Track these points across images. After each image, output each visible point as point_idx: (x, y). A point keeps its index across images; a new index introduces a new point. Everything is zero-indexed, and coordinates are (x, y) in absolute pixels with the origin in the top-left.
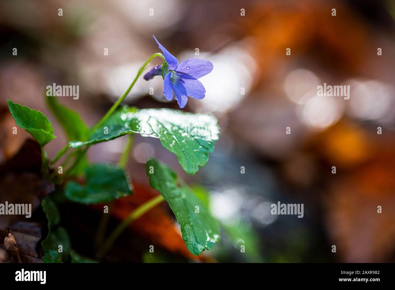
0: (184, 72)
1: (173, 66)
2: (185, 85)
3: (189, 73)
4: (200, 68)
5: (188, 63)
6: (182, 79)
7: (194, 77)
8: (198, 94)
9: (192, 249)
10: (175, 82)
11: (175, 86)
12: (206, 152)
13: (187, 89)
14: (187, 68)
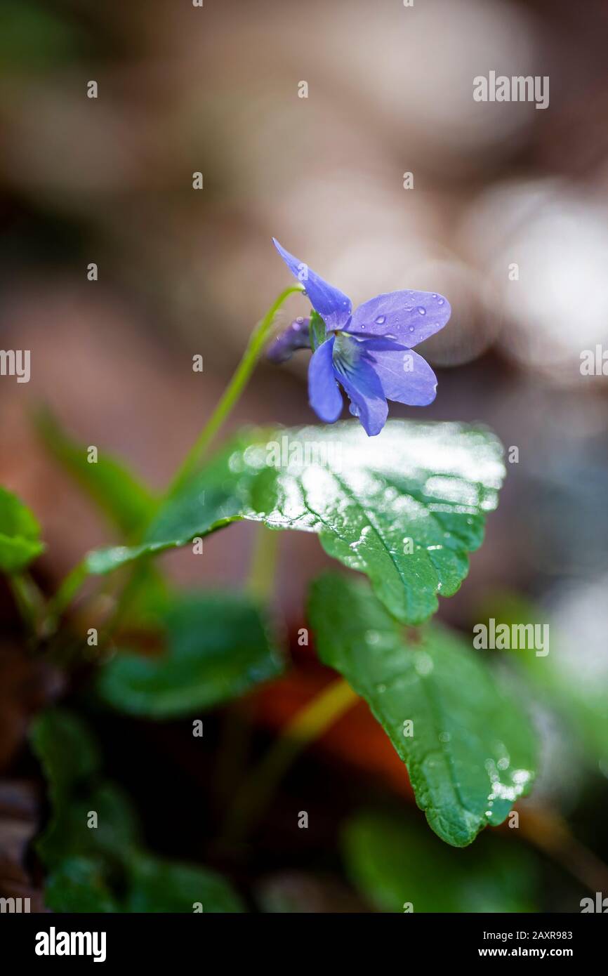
0: (372, 332)
1: (338, 320)
2: (379, 369)
3: (385, 332)
4: (415, 316)
5: (380, 306)
6: (369, 352)
7: (401, 344)
8: (417, 390)
9: (447, 828)
10: (351, 361)
11: (353, 374)
12: (459, 548)
13: (384, 381)
14: (377, 319)
